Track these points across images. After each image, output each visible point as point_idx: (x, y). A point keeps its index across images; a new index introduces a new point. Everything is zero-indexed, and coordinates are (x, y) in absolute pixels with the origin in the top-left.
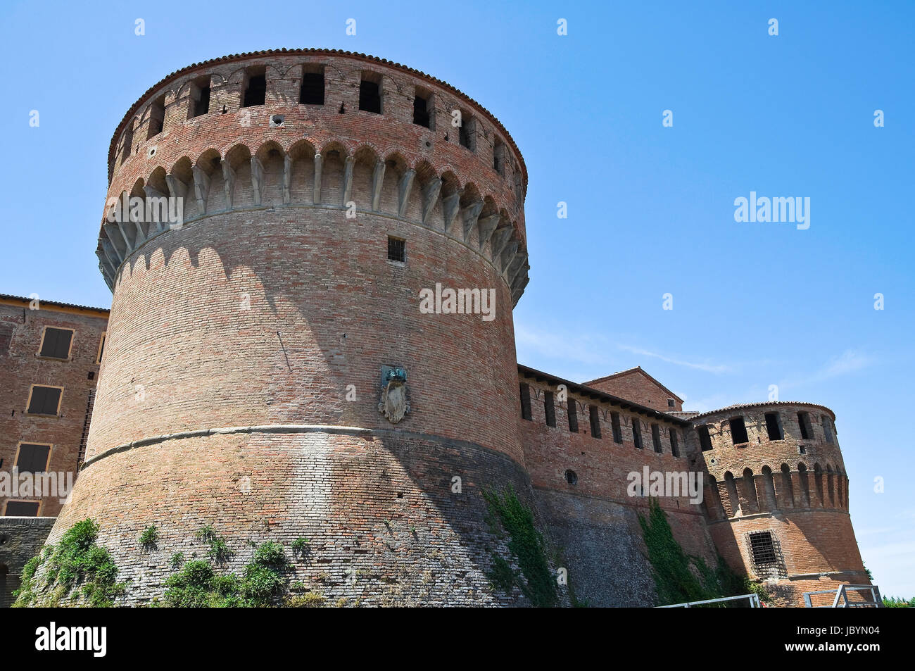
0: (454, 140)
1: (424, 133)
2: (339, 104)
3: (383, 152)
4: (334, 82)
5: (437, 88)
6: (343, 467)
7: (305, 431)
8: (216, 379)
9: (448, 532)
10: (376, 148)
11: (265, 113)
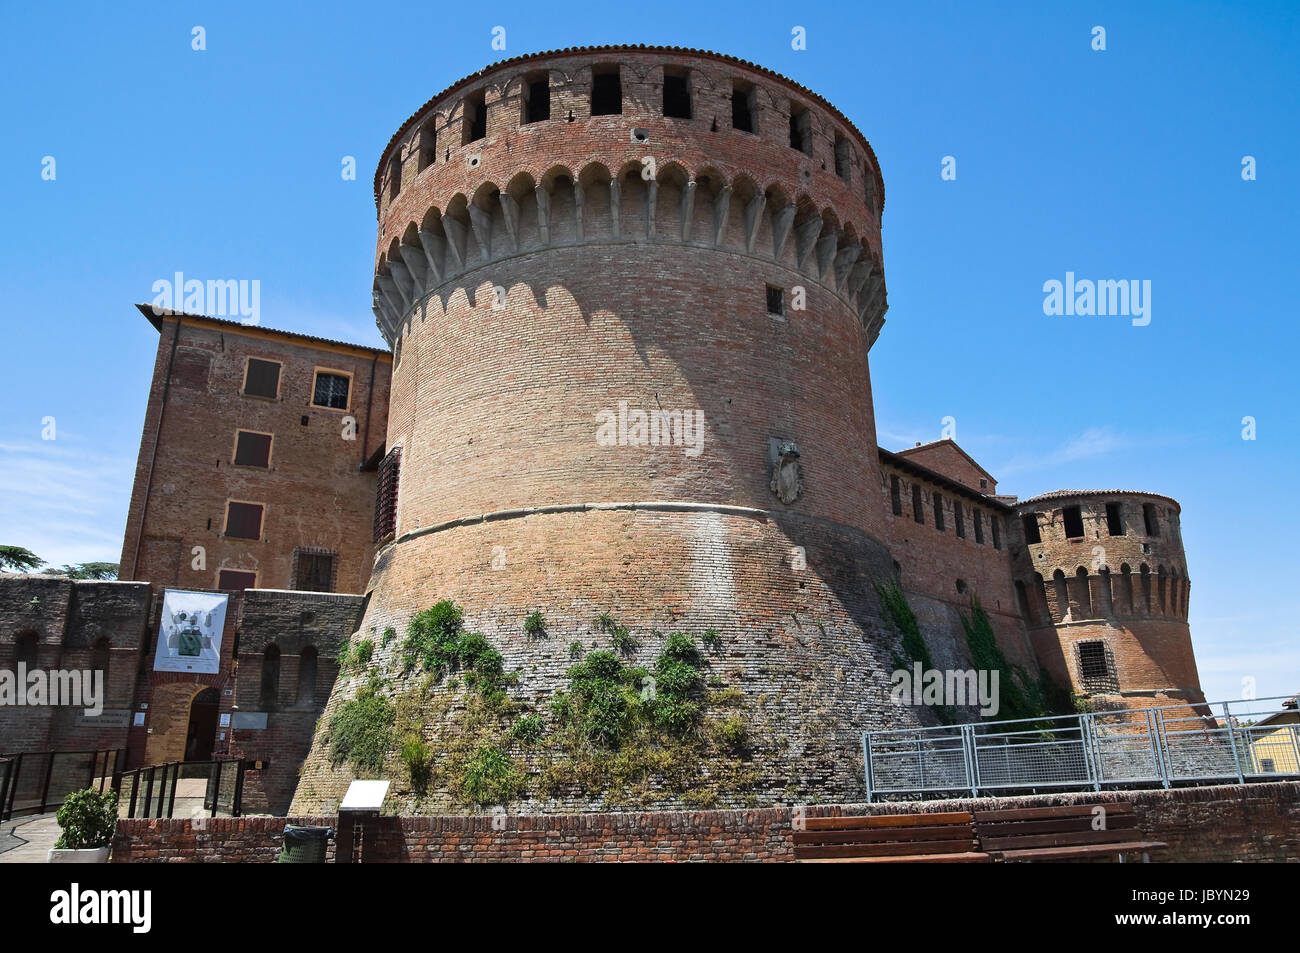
0: (831, 169)
1: (803, 161)
2: (711, 120)
3: (762, 182)
4: (703, 91)
5: (812, 103)
6: (742, 553)
7: (696, 509)
8: (585, 446)
9: (851, 627)
10: (754, 177)
11: (623, 124)
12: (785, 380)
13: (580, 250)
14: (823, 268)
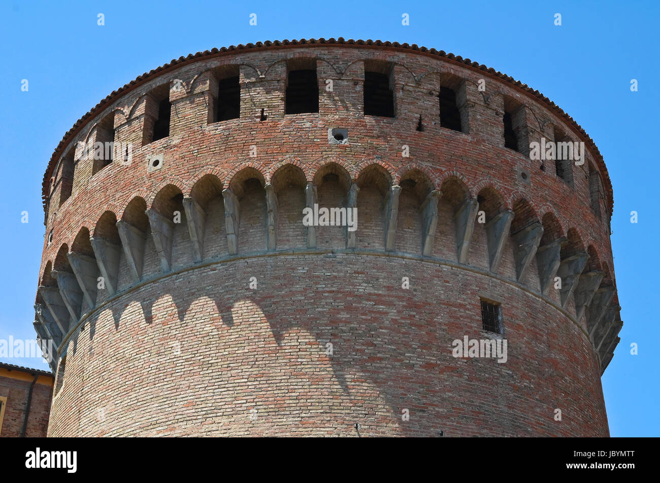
0: (551, 169)
1: (518, 161)
2: (416, 118)
3: (474, 185)
4: (407, 88)
5: (528, 99)
10: (465, 180)
11: (320, 124)
12: (506, 409)
13: (271, 260)
14: (545, 280)
